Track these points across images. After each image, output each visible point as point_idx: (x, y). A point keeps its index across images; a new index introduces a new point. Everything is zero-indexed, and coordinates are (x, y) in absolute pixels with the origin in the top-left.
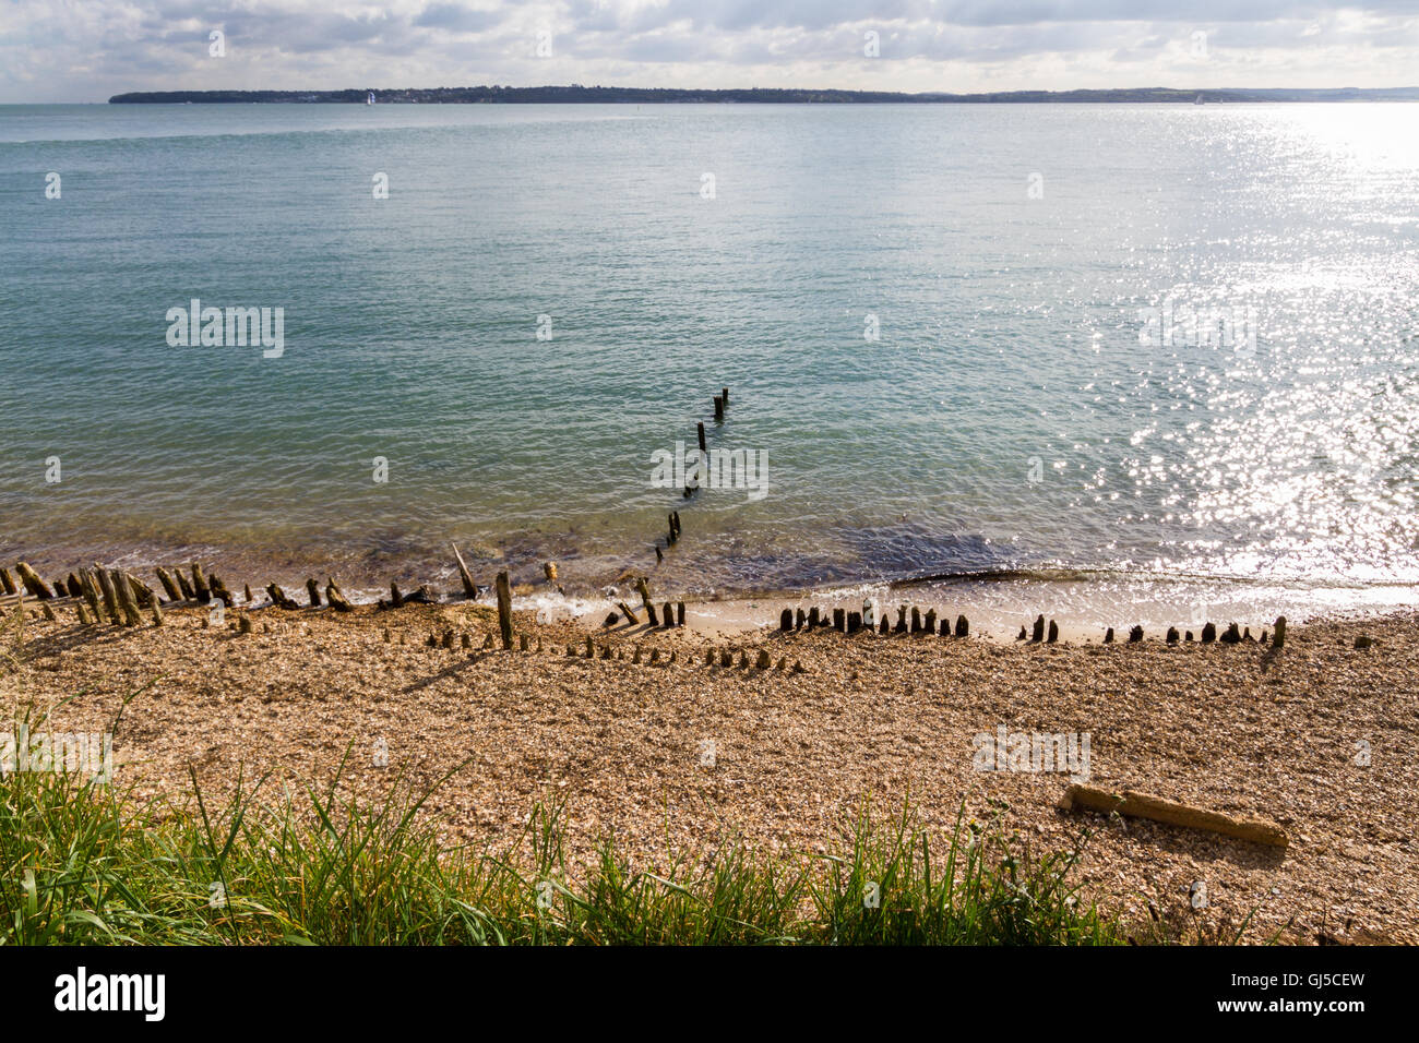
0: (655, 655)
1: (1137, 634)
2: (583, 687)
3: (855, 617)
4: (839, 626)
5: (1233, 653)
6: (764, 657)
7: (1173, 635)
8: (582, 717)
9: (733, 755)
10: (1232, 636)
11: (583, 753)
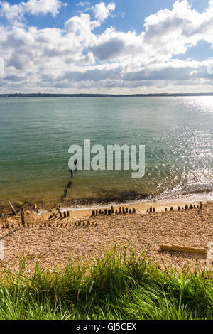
0: (62, 225)
1: (172, 208)
2: (44, 235)
3: (109, 211)
4: (106, 213)
5: (192, 211)
6: (88, 222)
7: (179, 208)
8: (43, 242)
9: (82, 248)
10: (191, 207)
11: (44, 252)
